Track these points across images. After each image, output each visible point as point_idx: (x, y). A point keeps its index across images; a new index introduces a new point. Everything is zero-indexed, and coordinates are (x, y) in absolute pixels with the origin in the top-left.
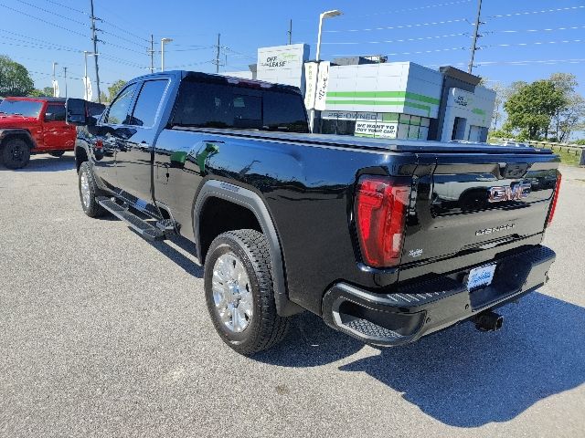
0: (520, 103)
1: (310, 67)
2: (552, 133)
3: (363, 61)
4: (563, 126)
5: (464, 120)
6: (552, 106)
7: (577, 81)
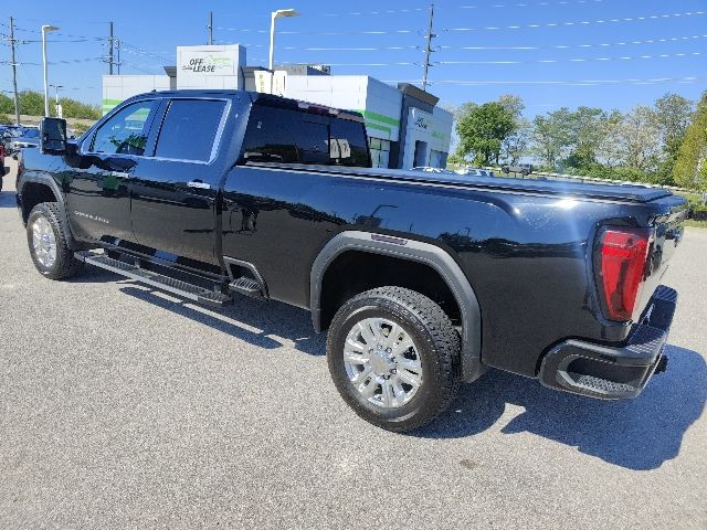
0: (472, 127)
1: (261, 77)
2: (503, 158)
3: (311, 72)
4: (513, 151)
5: (424, 144)
6: (502, 130)
7: (525, 105)
